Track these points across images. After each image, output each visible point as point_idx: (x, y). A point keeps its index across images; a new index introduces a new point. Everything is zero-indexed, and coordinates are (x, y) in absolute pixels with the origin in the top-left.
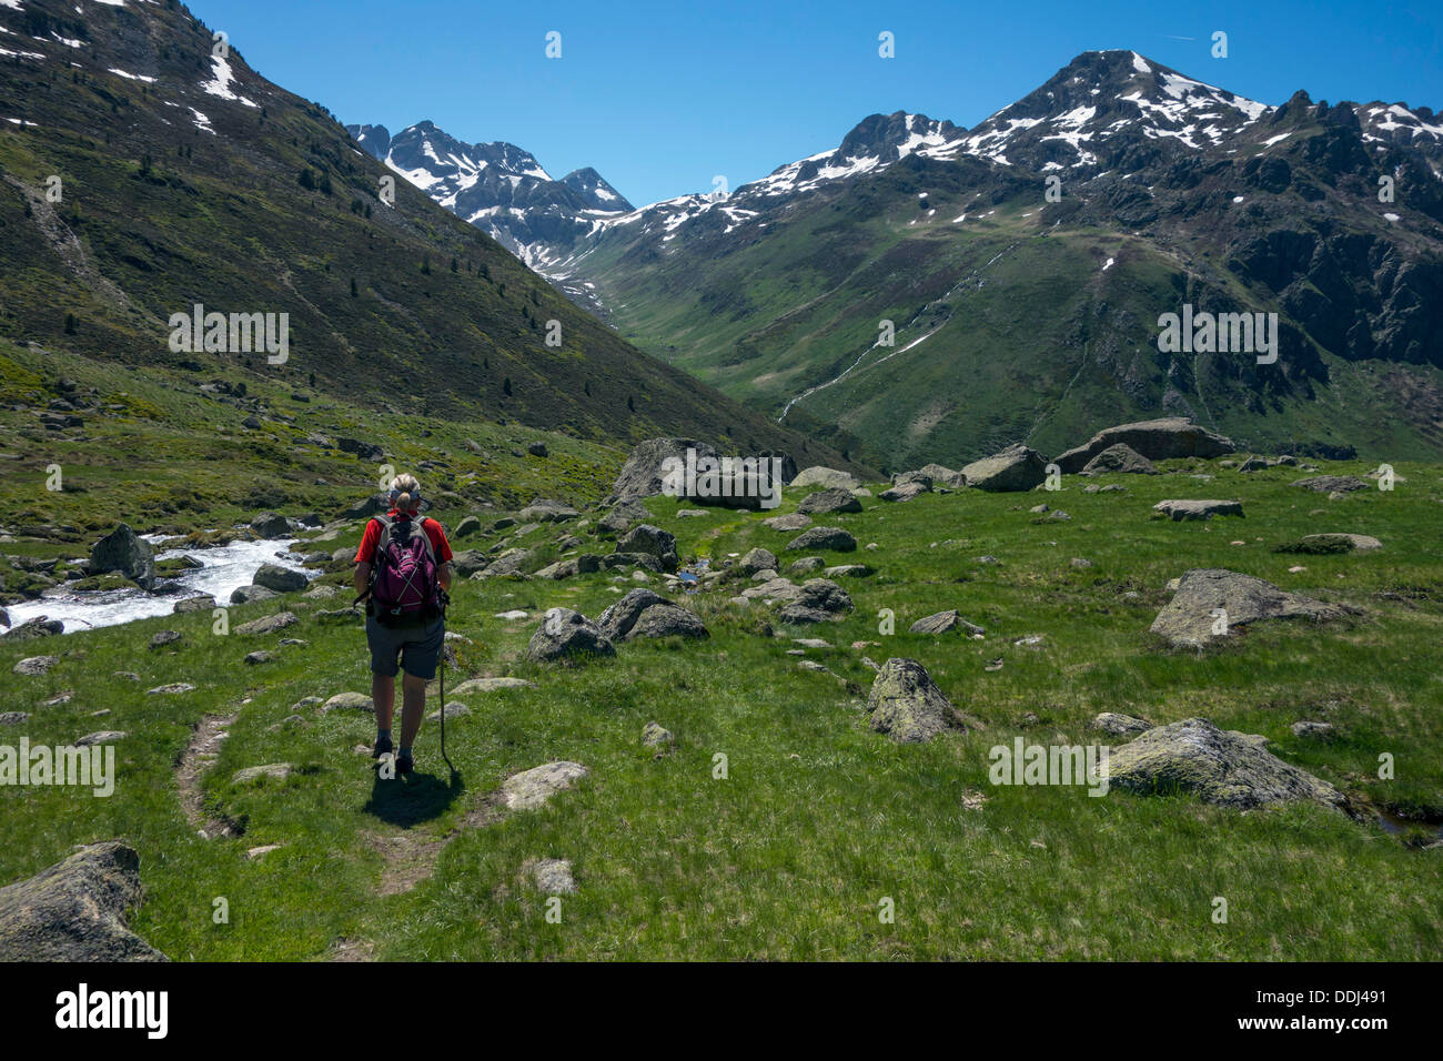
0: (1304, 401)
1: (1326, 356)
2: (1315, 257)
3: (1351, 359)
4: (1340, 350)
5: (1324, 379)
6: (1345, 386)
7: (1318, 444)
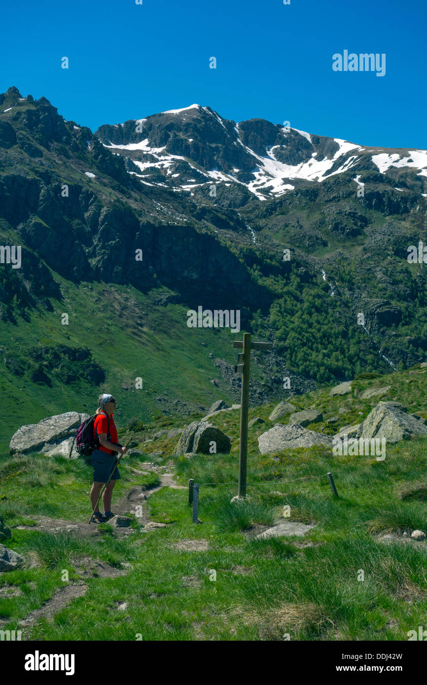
0: (45, 312)
1: (57, 277)
2: (41, 198)
3: (77, 282)
4: (67, 274)
5: (59, 297)
6: (74, 300)
7: (62, 346)
